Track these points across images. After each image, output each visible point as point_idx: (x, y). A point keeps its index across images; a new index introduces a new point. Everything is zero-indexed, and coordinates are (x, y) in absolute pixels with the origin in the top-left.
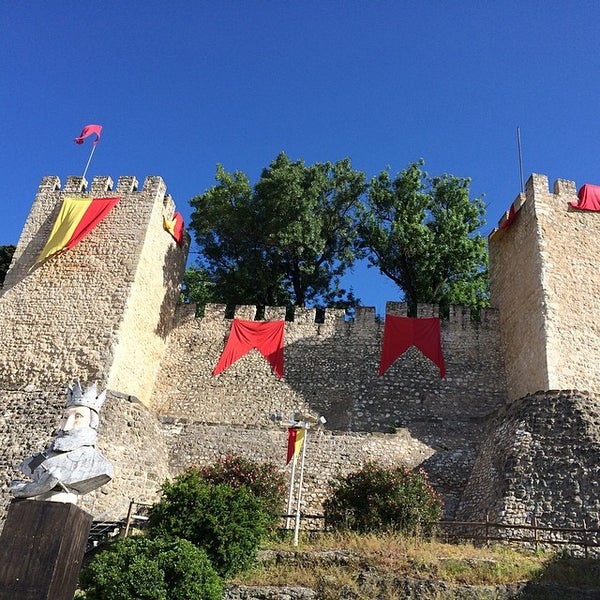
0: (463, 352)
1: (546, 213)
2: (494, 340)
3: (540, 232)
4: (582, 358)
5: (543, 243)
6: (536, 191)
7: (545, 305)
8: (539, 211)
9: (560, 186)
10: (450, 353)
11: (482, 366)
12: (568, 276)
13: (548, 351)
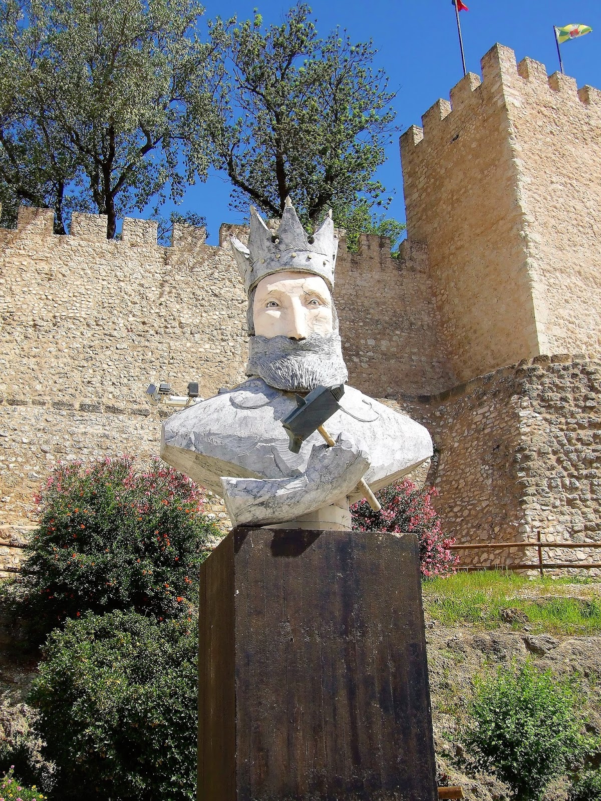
0: (384, 303)
1: (517, 104)
2: (423, 288)
3: (512, 130)
4: (572, 313)
5: (517, 146)
6: (503, 70)
7: (527, 235)
8: (509, 99)
9: (529, 66)
10: (366, 303)
11: (411, 324)
12: (549, 198)
13: (535, 301)
